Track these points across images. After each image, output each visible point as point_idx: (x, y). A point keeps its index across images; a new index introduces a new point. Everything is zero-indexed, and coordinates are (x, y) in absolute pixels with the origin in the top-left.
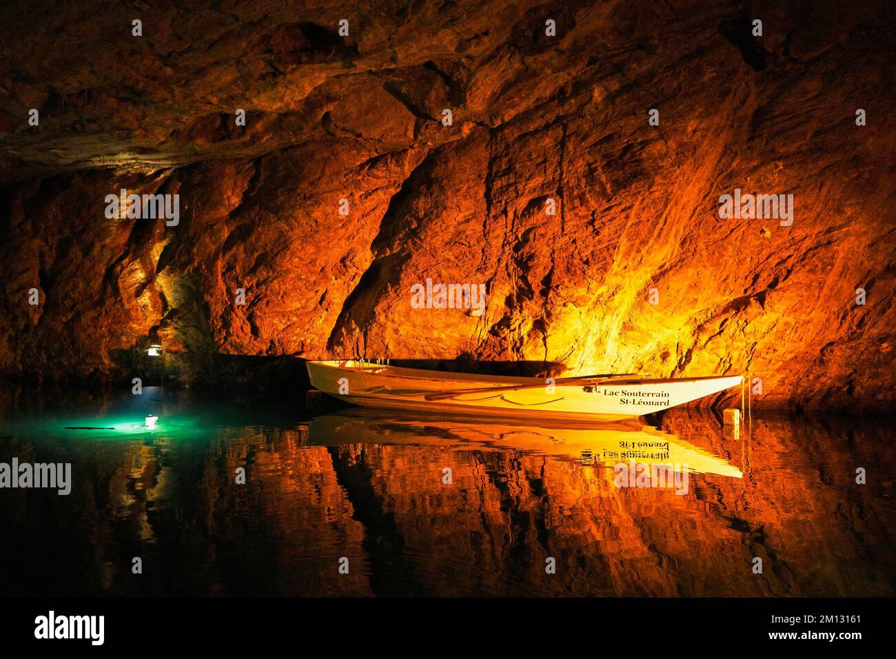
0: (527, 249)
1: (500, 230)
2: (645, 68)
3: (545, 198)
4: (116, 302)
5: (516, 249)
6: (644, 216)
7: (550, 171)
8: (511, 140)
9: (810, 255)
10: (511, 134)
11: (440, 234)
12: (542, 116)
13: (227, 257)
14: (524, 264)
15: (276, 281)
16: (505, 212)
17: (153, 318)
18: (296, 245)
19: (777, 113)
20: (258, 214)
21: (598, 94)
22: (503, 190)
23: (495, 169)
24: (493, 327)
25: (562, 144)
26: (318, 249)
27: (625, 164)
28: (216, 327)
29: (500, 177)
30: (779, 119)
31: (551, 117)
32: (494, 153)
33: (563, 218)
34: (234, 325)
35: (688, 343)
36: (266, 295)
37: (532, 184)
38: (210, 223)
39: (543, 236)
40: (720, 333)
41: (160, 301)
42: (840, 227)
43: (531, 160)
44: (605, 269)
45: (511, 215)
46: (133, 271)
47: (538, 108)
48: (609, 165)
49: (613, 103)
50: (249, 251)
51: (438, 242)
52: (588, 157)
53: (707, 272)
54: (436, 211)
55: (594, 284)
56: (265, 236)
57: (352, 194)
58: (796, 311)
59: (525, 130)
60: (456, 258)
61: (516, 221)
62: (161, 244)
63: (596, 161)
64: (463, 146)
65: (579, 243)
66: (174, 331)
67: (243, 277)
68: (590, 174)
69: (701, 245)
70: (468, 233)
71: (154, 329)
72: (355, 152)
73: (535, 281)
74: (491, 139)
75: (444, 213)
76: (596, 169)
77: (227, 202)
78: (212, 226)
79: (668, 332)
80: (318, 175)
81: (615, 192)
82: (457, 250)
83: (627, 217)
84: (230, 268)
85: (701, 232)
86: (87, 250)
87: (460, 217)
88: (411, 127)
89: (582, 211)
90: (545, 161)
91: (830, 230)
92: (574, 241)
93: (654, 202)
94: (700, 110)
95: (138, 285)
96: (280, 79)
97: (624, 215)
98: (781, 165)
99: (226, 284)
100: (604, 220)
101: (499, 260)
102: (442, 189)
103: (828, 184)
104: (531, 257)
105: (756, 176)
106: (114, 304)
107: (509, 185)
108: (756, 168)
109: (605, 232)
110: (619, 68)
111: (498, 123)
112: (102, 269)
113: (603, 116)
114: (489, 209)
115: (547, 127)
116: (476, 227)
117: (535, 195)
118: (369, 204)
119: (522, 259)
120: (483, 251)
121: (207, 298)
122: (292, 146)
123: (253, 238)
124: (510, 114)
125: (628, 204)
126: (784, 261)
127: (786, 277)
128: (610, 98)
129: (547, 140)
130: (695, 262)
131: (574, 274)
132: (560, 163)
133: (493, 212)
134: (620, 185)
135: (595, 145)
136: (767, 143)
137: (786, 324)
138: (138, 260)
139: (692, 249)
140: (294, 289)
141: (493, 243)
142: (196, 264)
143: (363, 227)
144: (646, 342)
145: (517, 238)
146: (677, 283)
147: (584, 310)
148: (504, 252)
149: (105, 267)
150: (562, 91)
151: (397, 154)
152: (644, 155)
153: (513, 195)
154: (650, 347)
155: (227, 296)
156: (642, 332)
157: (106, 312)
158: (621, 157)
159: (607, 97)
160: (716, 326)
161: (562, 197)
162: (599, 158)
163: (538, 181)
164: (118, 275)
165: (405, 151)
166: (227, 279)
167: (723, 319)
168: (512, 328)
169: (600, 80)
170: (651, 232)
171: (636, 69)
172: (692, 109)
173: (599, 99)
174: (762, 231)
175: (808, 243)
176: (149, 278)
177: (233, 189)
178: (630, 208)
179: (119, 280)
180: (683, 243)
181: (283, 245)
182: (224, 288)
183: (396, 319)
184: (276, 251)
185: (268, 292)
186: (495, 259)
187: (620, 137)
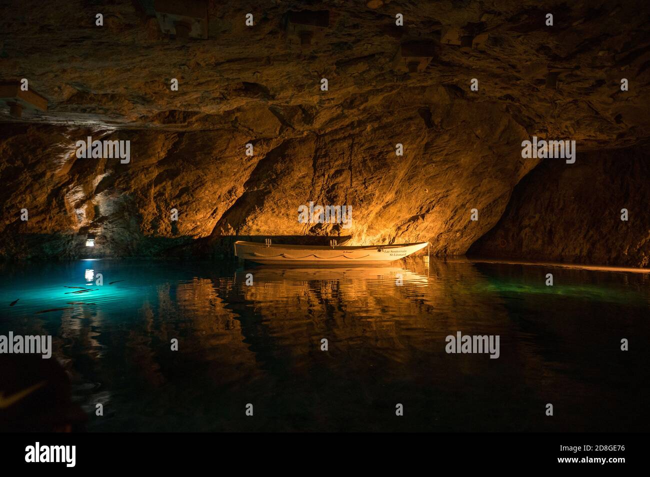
0: (334, 193)
1: (321, 182)
2: (389, 121)
3: (343, 170)
4: (60, 212)
5: (328, 192)
6: (385, 182)
7: (345, 158)
8: (327, 142)
9: (440, 200)
10: (328, 139)
11: (290, 182)
12: (343, 133)
13: (158, 188)
15: (194, 203)
16: (324, 175)
17: (84, 221)
18: (208, 184)
19: (433, 146)
20: (182, 164)
21: (369, 128)
22: (323, 164)
23: (318, 154)
24: (312, 228)
25: (351, 147)
26: (219, 186)
27: (380, 160)
28: (146, 228)
29: (322, 158)
30: (435, 148)
31: (347, 134)
32: (318, 147)
33: (351, 180)
34: (161, 228)
35: (394, 234)
36: (186, 211)
37: (337, 163)
38: (145, 167)
39: (342, 187)
40: (407, 230)
41: (94, 211)
42: (451, 190)
43: (336, 152)
44: (369, 204)
45: (326, 177)
46: (77, 192)
47: (341, 129)
48: (372, 159)
49: (375, 133)
50: (175, 185)
51: (287, 186)
52: (363, 154)
53: (405, 205)
54: (287, 171)
55: (364, 210)
56: (187, 178)
57: (241, 159)
58: (434, 222)
59: (334, 137)
60: (296, 195)
61: (329, 179)
62: (101, 176)
63: (366, 157)
64: (303, 141)
65: (358, 192)
66: (103, 230)
67: (171, 200)
68: (364, 161)
69: (403, 194)
70: (304, 183)
71: (85, 228)
72: (244, 137)
74: (317, 140)
75: (292, 172)
76: (366, 160)
77: (157, 155)
78: (147, 169)
79: (387, 230)
80: (224, 148)
81: (375, 171)
82: (297, 191)
83: (379, 182)
84: (160, 194)
85: (403, 189)
86: (38, 177)
87: (300, 175)
88: (278, 129)
89: (360, 178)
90: (343, 153)
91: (447, 191)
92: (356, 191)
93: (390, 177)
94: (409, 141)
95: (78, 201)
96: (225, 102)
97: (378, 181)
98: (434, 165)
99: (157, 203)
100: (370, 182)
101: (319, 197)
102: (291, 160)
103: (448, 174)
104: (336, 197)
105: (425, 168)
106: (58, 213)
107: (325, 162)
108: (425, 165)
109: (370, 187)
110: (378, 118)
111: (322, 133)
112: (49, 189)
113: (370, 138)
114: (315, 172)
115: (345, 138)
116: (308, 180)
117: (338, 168)
118: (249, 164)
119: (331, 197)
120: (311, 192)
121: (142, 211)
122: (210, 130)
123: (179, 178)
124: (328, 130)
125: (380, 177)
126: (432, 202)
127: (432, 209)
128: (374, 130)
129: (345, 144)
130: (400, 201)
131: (356, 205)
132: (350, 155)
133: (317, 174)
134: (377, 168)
135: (367, 149)
136: (430, 157)
137: (430, 226)
138: (82, 185)
139: (400, 196)
141: (317, 188)
142: (132, 191)
143: (243, 175)
144: (377, 234)
145: (328, 187)
146: (393, 210)
147: (357, 221)
148: (321, 193)
149: (52, 188)
150: (352, 123)
151: (268, 140)
152: (387, 157)
153: (328, 167)
154: (378, 236)
155: (157, 210)
156: (376, 230)
157: (50, 218)
158: (378, 156)
159: (372, 129)
160: (405, 227)
161: (351, 171)
162: (368, 155)
163: (340, 162)
164: (65, 195)
165: (272, 139)
166: (158, 200)
167: (408, 224)
168: (322, 229)
169: (370, 122)
170: (387, 189)
171: (385, 120)
172: (406, 141)
173: (369, 130)
174: (426, 190)
175: (440, 196)
176: (88, 197)
177: (161, 148)
178: (381, 178)
179: (65, 197)
180: (396, 193)
181: (200, 183)
182: (155, 206)
183: (259, 223)
184: (195, 186)
185: (188, 209)
186: (316, 196)
187: (377, 148)
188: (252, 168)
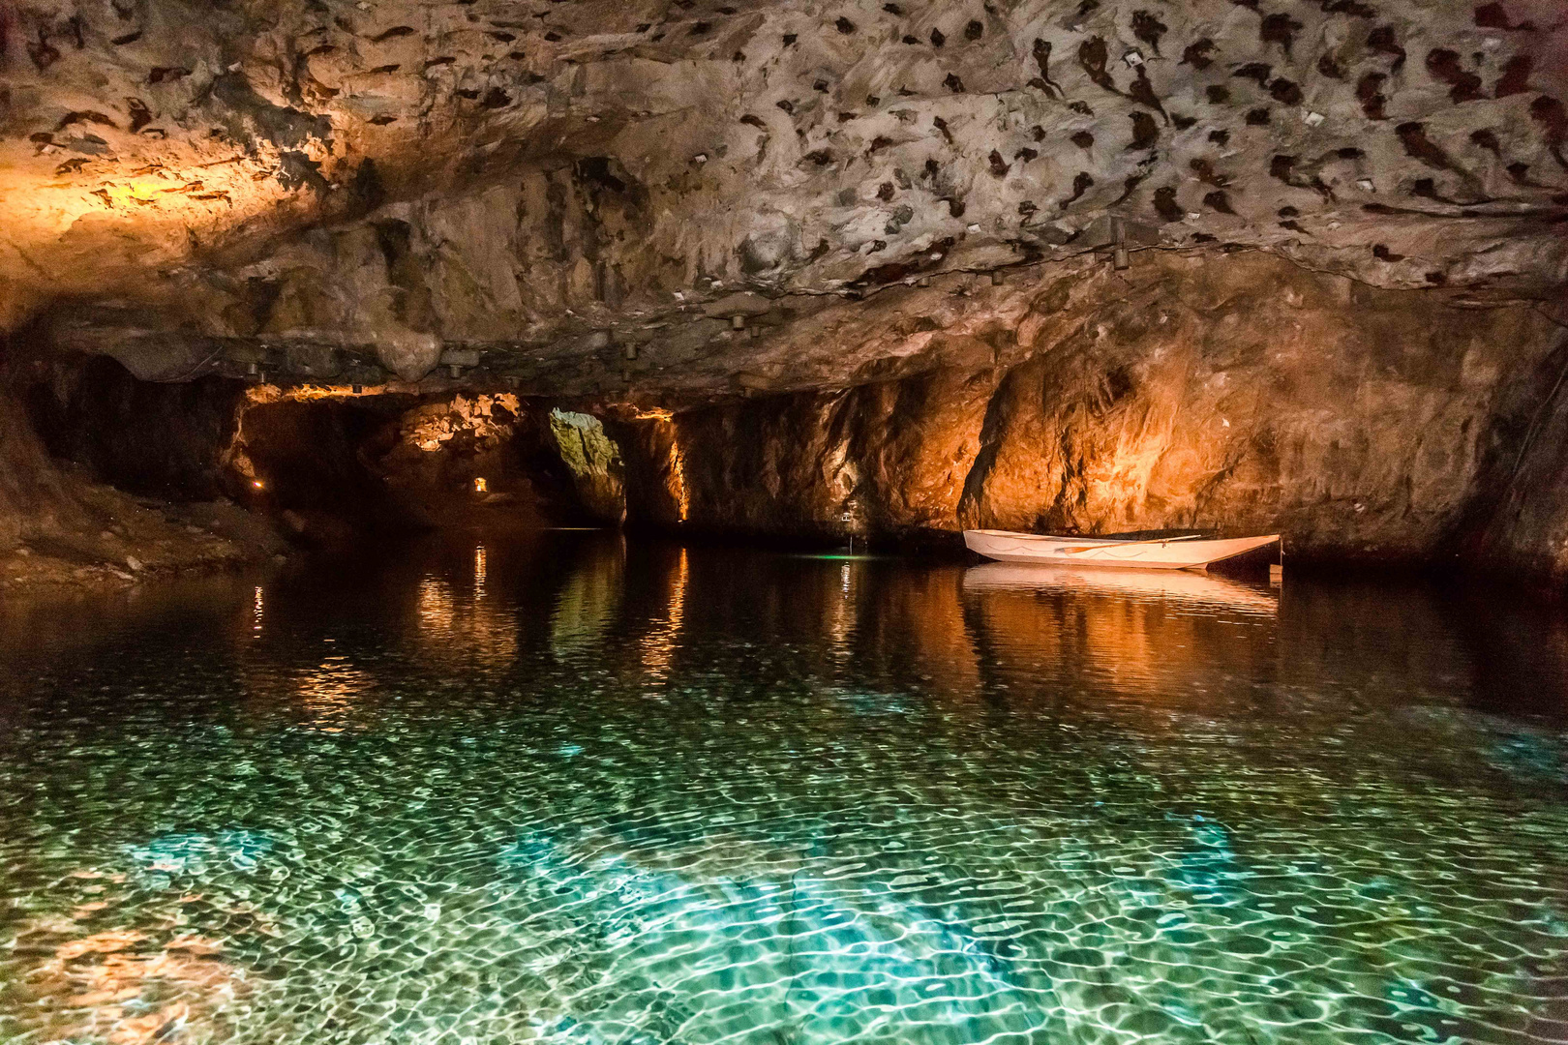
0: (1068, 441)
1: (1051, 427)
3: (1077, 404)
4: (822, 483)
5: (1062, 441)
6: (1135, 417)
11: (1017, 430)
13: (886, 451)
14: (1068, 451)
16: (1054, 416)
17: (845, 492)
18: (927, 441)
19: (1216, 340)
20: (904, 419)
22: (1054, 396)
23: (1047, 383)
26: (941, 445)
27: (1119, 382)
28: (882, 500)
29: (1050, 389)
30: (1218, 343)
33: (1087, 418)
34: (893, 499)
36: (911, 477)
37: (1068, 394)
38: (875, 427)
39: (1076, 431)
41: (848, 482)
43: (1067, 377)
44: (1112, 454)
45: (1057, 416)
46: (831, 460)
48: (1111, 381)
50: (899, 446)
51: (1016, 436)
52: (1099, 375)
54: (1013, 413)
55: (1108, 465)
56: (907, 436)
57: (959, 404)
60: (1027, 448)
61: (1061, 420)
63: (1103, 378)
64: (1027, 368)
65: (1097, 437)
66: (858, 503)
68: (1101, 387)
70: (1033, 429)
71: (845, 501)
72: (958, 375)
73: (1075, 465)
75: (1018, 415)
76: (1104, 384)
77: (885, 411)
78: (876, 429)
80: (937, 392)
81: (1115, 401)
82: (1028, 442)
83: (1124, 418)
84: (888, 458)
86: (804, 446)
87: (1028, 418)
90: (1075, 377)
92: (1094, 436)
93: (1139, 406)
94: (1162, 341)
95: (835, 470)
97: (1122, 416)
98: (1224, 374)
100: (1110, 420)
101: (1054, 448)
102: (1016, 398)
104: (1071, 446)
109: (1112, 428)
112: (813, 459)
113: (1106, 347)
114: (1044, 412)
116: (1037, 425)
117: (1070, 402)
118: (972, 408)
119: (1067, 447)
120: (1043, 442)
121: (876, 479)
123: (901, 437)
125: (1123, 408)
131: (1095, 458)
132: (1084, 379)
133: (1047, 415)
134: (1117, 396)
136: (1212, 361)
140: (928, 471)
141: (1049, 437)
142: (868, 456)
143: (972, 425)
145: (1062, 432)
148: (1055, 443)
149: (815, 459)
151: (987, 372)
152: (1130, 374)
153: (1058, 402)
157: (816, 490)
161: (1086, 404)
162: (1105, 376)
163: (1071, 392)
164: (823, 464)
165: (992, 371)
168: (1067, 498)
170: (1140, 429)
172: (1156, 341)
177: (889, 402)
178: (1125, 411)
179: (823, 467)
181: (919, 441)
183: (995, 491)
184: (915, 446)
185: (912, 475)
186: (1051, 448)
188: (983, 412)
